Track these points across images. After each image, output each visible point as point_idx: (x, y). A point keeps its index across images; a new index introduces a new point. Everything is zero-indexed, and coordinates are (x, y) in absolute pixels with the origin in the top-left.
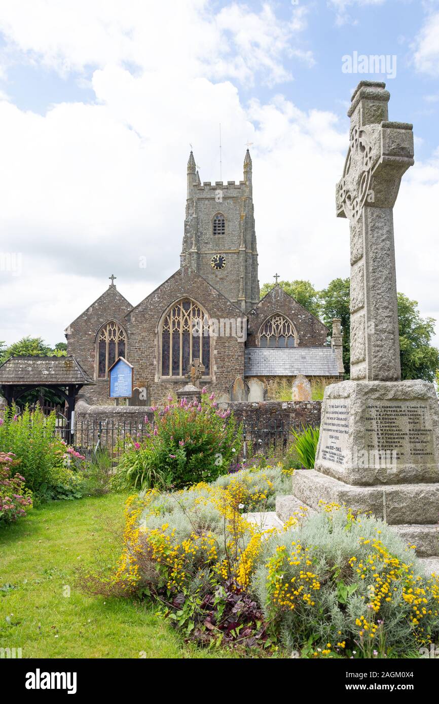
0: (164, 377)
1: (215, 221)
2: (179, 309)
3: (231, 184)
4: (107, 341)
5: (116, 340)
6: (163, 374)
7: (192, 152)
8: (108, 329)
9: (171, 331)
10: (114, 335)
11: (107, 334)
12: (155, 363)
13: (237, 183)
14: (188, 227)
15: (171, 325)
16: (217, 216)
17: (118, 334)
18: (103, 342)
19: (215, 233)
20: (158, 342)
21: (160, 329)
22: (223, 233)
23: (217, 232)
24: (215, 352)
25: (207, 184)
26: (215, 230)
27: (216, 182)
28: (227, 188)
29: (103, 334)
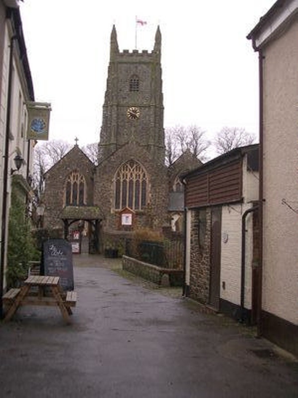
0: (117, 210)
1: (132, 80)
2: (127, 166)
3: (145, 52)
4: (72, 183)
5: (78, 183)
6: (116, 208)
7: (114, 26)
8: (73, 174)
9: (122, 181)
10: (77, 179)
11: (72, 178)
12: (111, 201)
13: (150, 52)
14: (110, 85)
15: (122, 177)
16: (133, 76)
17: (79, 179)
18: (69, 183)
19: (131, 91)
20: (113, 187)
21: (114, 180)
22: (138, 91)
23: (133, 89)
24: (150, 195)
25: (126, 52)
26: (131, 87)
27: (133, 51)
28: (142, 56)
29: (69, 178)
